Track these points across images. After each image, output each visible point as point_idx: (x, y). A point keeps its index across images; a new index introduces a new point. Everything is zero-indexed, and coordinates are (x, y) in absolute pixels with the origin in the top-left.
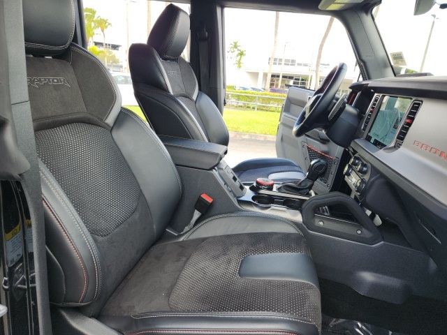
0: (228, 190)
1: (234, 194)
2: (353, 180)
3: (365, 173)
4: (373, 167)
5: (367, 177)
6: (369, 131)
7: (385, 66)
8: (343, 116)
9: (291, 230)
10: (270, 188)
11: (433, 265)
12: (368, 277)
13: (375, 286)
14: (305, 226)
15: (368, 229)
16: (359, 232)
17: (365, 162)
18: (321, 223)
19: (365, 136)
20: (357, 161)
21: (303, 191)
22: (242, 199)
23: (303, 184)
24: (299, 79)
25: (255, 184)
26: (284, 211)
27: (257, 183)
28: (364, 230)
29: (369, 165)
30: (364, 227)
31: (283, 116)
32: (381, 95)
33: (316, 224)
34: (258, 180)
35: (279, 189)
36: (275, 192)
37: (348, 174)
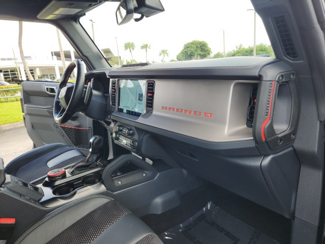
0: (27, 200)
1: (34, 200)
2: (124, 142)
3: (133, 135)
4: (137, 129)
5: (136, 137)
6: (119, 105)
7: (101, 59)
8: (93, 98)
9: (104, 201)
10: (64, 176)
11: (185, 172)
12: (158, 200)
13: (165, 204)
14: (109, 192)
15: (147, 170)
16: (144, 175)
17: (129, 128)
18: (120, 182)
19: (117, 109)
20: (121, 128)
21: (92, 165)
22: (44, 199)
23: (90, 160)
24: (8, 72)
25: (47, 179)
26: (89, 189)
27: (49, 177)
28: (146, 172)
29: (133, 128)
30: (145, 170)
31: (25, 108)
32: (117, 79)
33: (117, 185)
34: (48, 174)
35: (72, 173)
36: (69, 178)
37: (117, 139)
